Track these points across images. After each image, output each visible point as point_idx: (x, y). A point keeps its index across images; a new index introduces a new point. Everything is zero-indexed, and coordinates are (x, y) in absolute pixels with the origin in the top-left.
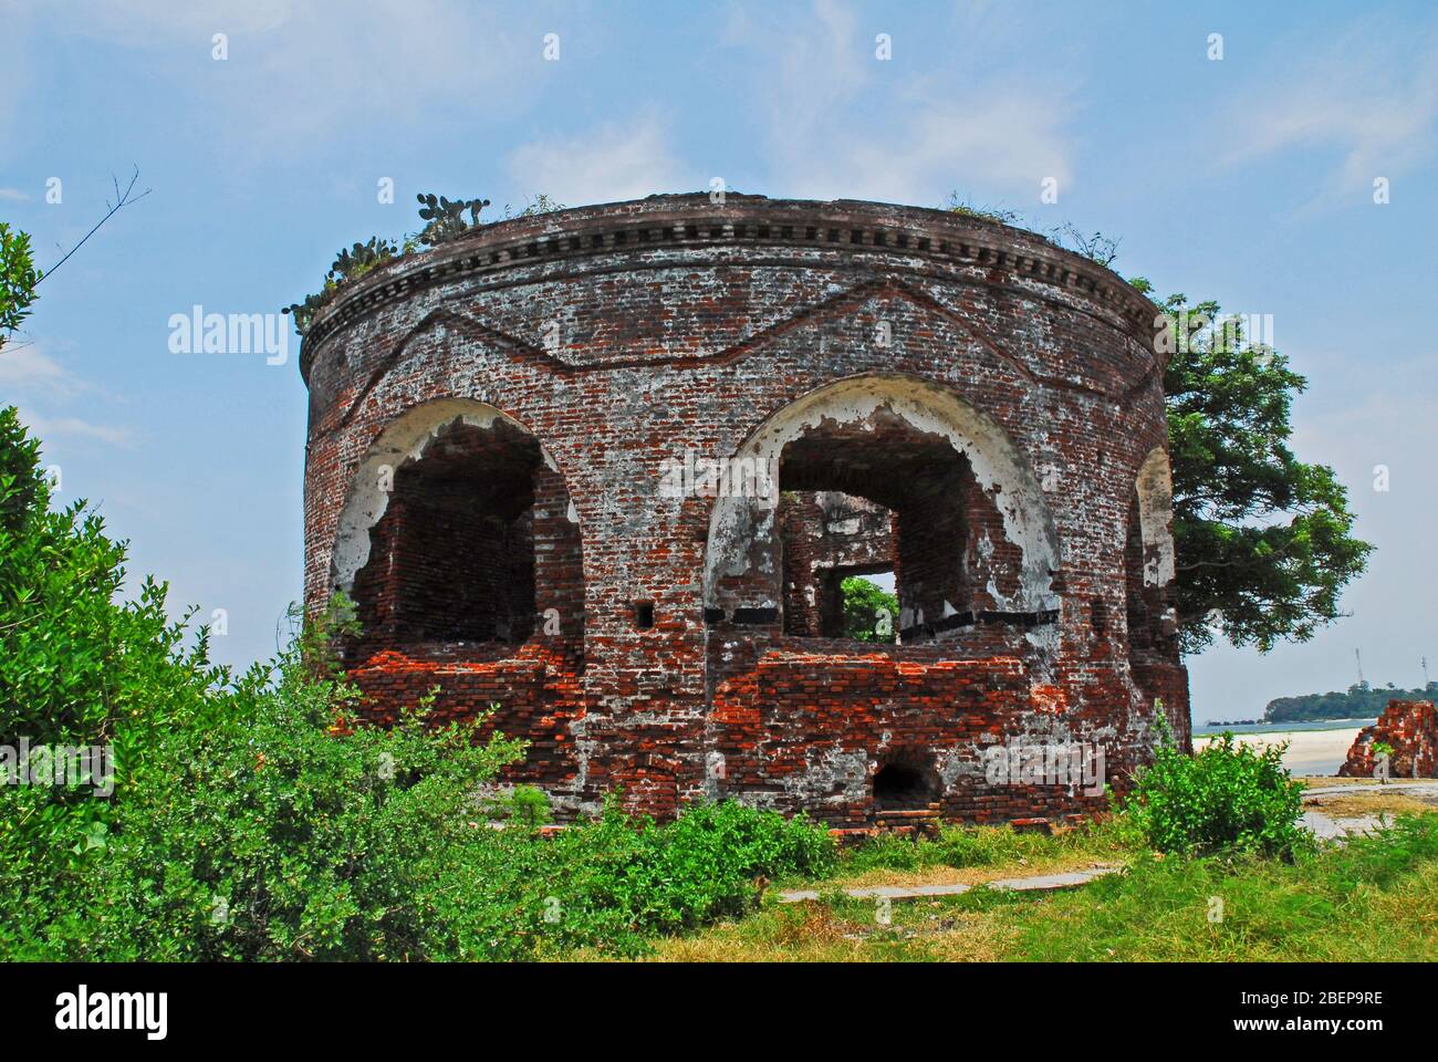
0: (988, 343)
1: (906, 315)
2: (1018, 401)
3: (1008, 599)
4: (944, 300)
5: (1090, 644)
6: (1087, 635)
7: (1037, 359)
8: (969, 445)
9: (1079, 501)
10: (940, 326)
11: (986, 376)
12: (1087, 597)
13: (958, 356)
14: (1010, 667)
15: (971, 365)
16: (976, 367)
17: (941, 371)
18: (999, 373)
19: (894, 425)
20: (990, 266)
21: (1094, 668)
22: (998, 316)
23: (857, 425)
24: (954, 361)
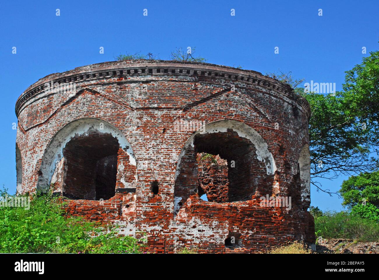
0: (115, 101)
1: (88, 99)
2: (124, 118)
3: (129, 184)
4: (101, 91)
5: (149, 197)
6: (148, 194)
7: (135, 102)
8: (118, 135)
9: (149, 148)
10: (98, 100)
11: (113, 112)
12: (149, 181)
13: (104, 108)
14: (112, 205)
15: (108, 110)
16: (109, 110)
17: (97, 114)
18: (118, 110)
19: (95, 132)
20: (118, 76)
21: (151, 205)
22: (120, 92)
23: (84, 134)
24: (102, 110)
